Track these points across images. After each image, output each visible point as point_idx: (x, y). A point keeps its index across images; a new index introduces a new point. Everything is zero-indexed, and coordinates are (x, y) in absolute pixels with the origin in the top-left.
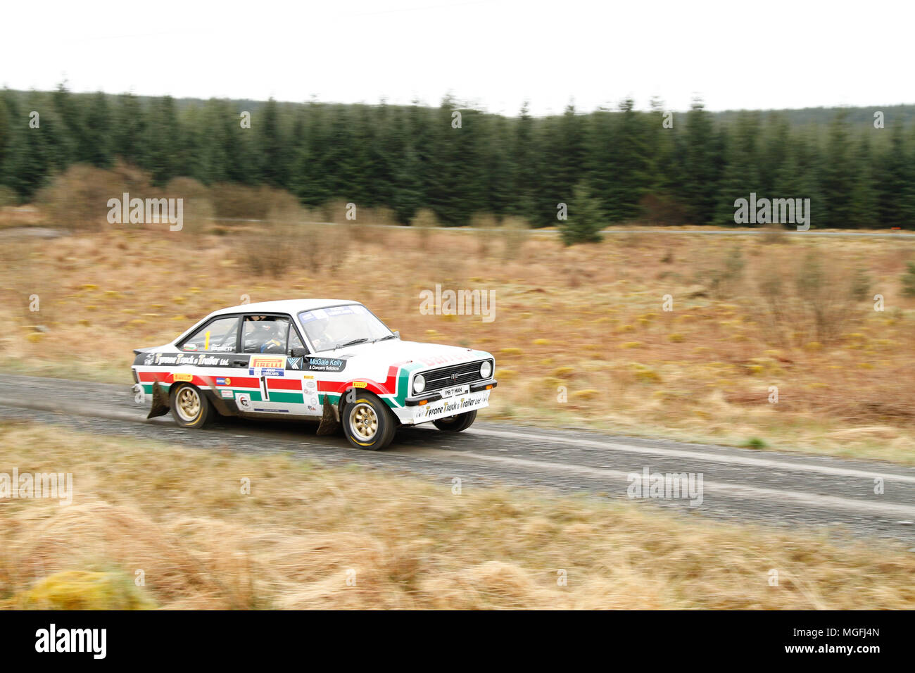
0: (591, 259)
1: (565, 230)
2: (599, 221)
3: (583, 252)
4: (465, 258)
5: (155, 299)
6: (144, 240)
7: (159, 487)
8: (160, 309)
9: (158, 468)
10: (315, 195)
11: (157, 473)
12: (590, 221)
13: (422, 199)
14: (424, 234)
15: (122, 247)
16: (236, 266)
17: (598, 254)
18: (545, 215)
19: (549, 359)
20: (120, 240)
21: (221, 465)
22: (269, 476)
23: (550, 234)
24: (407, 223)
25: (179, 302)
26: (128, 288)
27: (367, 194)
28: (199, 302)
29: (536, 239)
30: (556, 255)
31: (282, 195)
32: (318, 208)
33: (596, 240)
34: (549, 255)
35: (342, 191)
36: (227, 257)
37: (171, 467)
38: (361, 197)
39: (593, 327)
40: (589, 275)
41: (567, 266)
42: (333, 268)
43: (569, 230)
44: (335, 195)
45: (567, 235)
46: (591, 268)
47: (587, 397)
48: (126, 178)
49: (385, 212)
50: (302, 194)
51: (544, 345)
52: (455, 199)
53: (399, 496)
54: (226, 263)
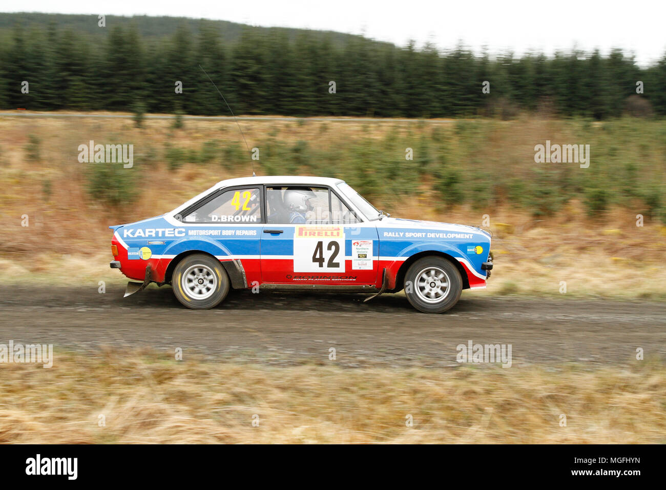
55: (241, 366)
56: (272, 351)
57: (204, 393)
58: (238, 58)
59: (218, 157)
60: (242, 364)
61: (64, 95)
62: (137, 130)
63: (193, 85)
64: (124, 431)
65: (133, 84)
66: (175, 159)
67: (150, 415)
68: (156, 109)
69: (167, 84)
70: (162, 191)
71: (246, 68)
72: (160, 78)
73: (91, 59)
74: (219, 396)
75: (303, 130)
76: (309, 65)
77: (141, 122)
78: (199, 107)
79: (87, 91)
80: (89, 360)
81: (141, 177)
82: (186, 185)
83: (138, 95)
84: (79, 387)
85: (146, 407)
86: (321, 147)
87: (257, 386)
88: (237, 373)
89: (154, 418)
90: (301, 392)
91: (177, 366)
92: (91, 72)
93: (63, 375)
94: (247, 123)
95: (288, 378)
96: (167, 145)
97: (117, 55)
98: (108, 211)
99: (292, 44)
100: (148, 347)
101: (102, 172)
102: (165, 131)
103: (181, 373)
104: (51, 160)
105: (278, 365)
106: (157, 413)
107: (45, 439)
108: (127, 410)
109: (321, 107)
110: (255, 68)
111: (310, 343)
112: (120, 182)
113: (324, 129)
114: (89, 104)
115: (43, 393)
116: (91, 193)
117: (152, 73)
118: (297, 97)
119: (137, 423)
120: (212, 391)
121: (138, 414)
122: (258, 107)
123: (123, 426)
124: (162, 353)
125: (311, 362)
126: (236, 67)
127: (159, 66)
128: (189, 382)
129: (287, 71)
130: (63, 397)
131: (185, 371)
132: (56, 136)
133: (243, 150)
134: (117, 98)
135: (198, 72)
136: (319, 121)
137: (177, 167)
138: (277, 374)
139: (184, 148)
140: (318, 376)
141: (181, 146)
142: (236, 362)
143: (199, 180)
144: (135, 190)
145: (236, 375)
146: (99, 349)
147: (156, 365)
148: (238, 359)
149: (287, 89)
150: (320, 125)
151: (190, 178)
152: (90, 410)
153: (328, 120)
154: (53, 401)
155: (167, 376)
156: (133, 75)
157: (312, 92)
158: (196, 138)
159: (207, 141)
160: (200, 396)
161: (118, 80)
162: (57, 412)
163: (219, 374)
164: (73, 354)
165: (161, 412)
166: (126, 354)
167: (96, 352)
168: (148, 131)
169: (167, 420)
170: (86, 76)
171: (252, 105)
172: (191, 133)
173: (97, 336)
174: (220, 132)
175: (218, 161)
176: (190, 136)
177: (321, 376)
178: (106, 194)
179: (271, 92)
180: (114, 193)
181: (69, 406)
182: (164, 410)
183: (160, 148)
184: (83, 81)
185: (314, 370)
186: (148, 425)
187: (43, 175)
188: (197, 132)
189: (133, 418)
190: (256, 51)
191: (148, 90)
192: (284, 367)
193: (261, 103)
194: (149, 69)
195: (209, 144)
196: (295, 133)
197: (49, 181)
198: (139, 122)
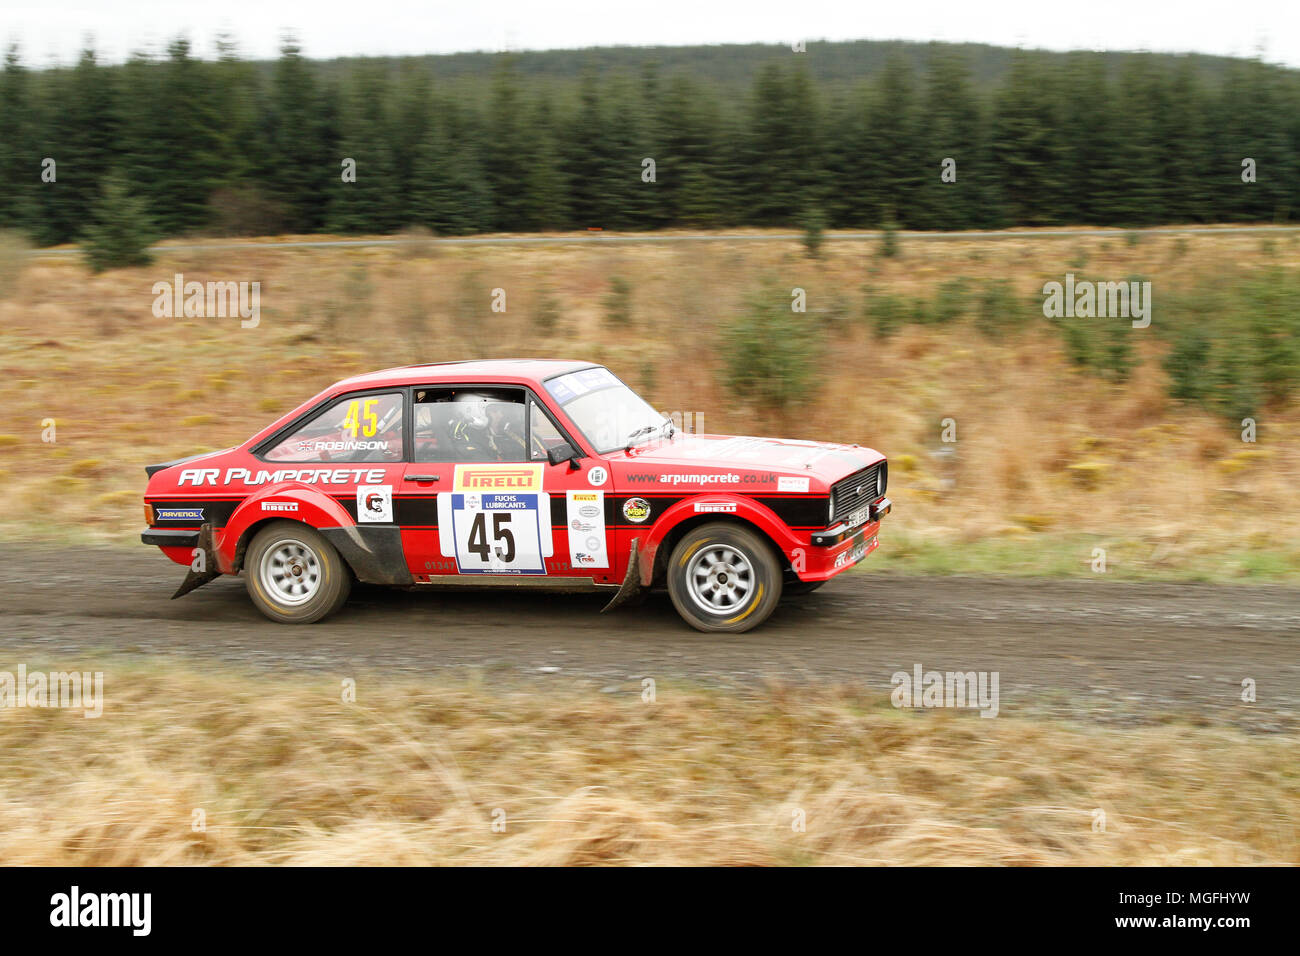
0: (136, 293)
1: (90, 248)
2: (145, 232)
3: (123, 281)
12: (131, 232)
18: (58, 226)
19: (64, 450)
29: (45, 264)
30: (79, 288)
34: (66, 288)
39: (138, 398)
40: (133, 317)
41: (98, 304)
43: (100, 247)
45: (96, 256)
46: (137, 306)
55: (1038, 724)
56: (1099, 695)
57: (967, 776)
58: (1003, 115)
59: (968, 312)
60: (1040, 720)
61: (671, 201)
62: (811, 262)
63: (917, 173)
64: (824, 844)
65: (802, 174)
66: (885, 318)
67: (874, 816)
68: (845, 220)
69: (867, 172)
70: (863, 380)
71: (1021, 134)
72: (853, 161)
73: (722, 129)
74: (997, 782)
75: (1138, 252)
76: (1148, 123)
77: (818, 246)
78: (927, 215)
79: (715, 190)
80: (745, 706)
81: (821, 354)
82: (906, 368)
83: (810, 194)
84: (727, 757)
85: (864, 799)
86: (1174, 286)
87: (1073, 765)
88: (1030, 738)
89: (880, 822)
90: (1163, 779)
91: (912, 721)
92: (722, 155)
93: (698, 734)
94: (1025, 243)
95: (1137, 750)
96: (868, 290)
97: (772, 119)
98: (760, 420)
99: (1113, 83)
100: (856, 683)
101: (749, 346)
102: (863, 263)
103: (921, 735)
104: (651, 324)
105: (1114, 723)
106: (887, 813)
107: (681, 857)
108: (830, 804)
109: (1175, 207)
110: (1039, 134)
111: (1176, 682)
112: (785, 364)
113: (1181, 249)
114: (719, 215)
115: (659, 767)
116: (728, 385)
117: (837, 151)
118: (1123, 188)
119: (849, 831)
120: (984, 772)
121: (851, 813)
122: (1044, 211)
123: (822, 835)
124: (881, 694)
125: (1180, 719)
126: (1001, 133)
127: (851, 137)
128: (936, 753)
129: (1103, 136)
130: (697, 774)
131: (927, 731)
132: (657, 278)
133: (1018, 295)
134: (771, 202)
135: (927, 147)
136: (1171, 235)
137: (889, 333)
138: (1116, 742)
139: (902, 295)
140: (1197, 748)
141: (895, 291)
142: (1028, 716)
143: (932, 358)
144: (811, 378)
145: (1029, 742)
146: (762, 684)
147: (871, 719)
148: (1031, 710)
149: (1102, 172)
150: (1172, 243)
151: (915, 353)
152: (748, 802)
153: (1188, 232)
154: (680, 783)
155: (893, 741)
156: (798, 156)
157: (1154, 176)
158: (924, 275)
159: (947, 279)
160: (959, 781)
161: (772, 168)
162: (686, 803)
163: (996, 739)
164: (714, 695)
165: (894, 811)
166: (812, 695)
167: (757, 692)
168: (830, 264)
169: (906, 827)
170: (711, 163)
171: (1033, 208)
172: (912, 266)
173: (755, 660)
174: (970, 262)
175: (970, 318)
176: (911, 270)
177: (1204, 747)
178: (759, 387)
179: (1071, 180)
180: (775, 385)
181: (710, 793)
182: (901, 807)
183: (855, 297)
184: (706, 171)
185: (1187, 735)
186: (867, 835)
187: (637, 353)
188: (925, 264)
189: (840, 821)
190: (1040, 101)
191: (830, 185)
192: (1125, 727)
193: (1051, 202)
194: (831, 144)
195: (952, 287)
196: (1122, 260)
197: (650, 364)
198: (812, 245)
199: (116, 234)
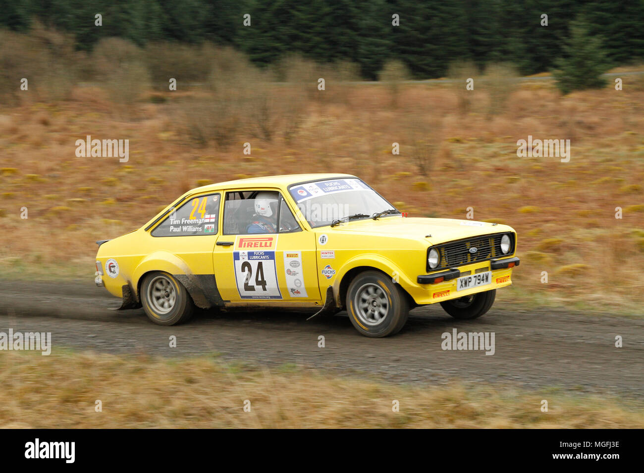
0: (594, 109)
1: (560, 75)
2: (602, 62)
3: (584, 100)
4: (444, 115)
5: (82, 182)
6: (72, 113)
7: (66, 401)
8: (88, 193)
9: (65, 378)
10: (266, 51)
11: (64, 384)
12: (589, 63)
13: (392, 49)
14: (395, 90)
15: (45, 123)
16: (176, 138)
17: (602, 102)
18: (537, 59)
19: (535, 230)
20: (42, 115)
21: (137, 371)
22: (191, 381)
23: (545, 80)
24: (374, 78)
25: (110, 184)
26: (52, 170)
27: (325, 46)
28: (132, 183)
29: (527, 88)
30: (551, 105)
31: (228, 53)
32: (270, 66)
33: (600, 85)
34: (543, 106)
35: (298, 44)
36: (166, 128)
37: (80, 377)
38: (318, 50)
39: (590, 190)
40: (590, 127)
41: (564, 118)
42: (287, 135)
43: (567, 74)
44: (289, 49)
45: (564, 81)
46: (595, 119)
47: (574, 273)
48: (47, 42)
49: (347, 66)
50: (252, 50)
51: (530, 213)
52: (430, 46)
53: (338, 399)
54: (164, 135)
199: (580, 65)
